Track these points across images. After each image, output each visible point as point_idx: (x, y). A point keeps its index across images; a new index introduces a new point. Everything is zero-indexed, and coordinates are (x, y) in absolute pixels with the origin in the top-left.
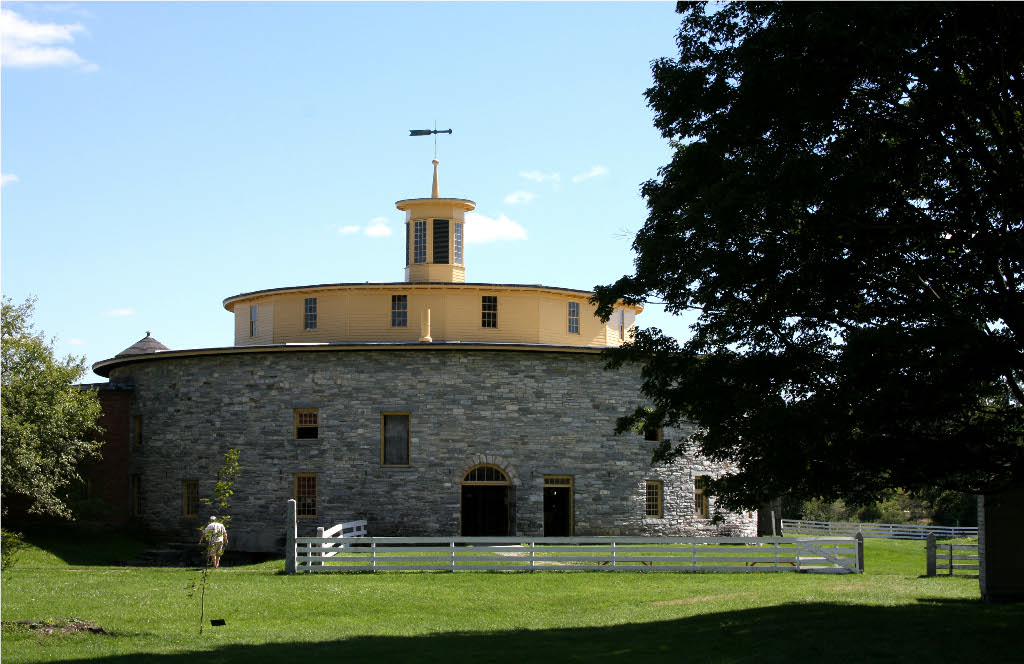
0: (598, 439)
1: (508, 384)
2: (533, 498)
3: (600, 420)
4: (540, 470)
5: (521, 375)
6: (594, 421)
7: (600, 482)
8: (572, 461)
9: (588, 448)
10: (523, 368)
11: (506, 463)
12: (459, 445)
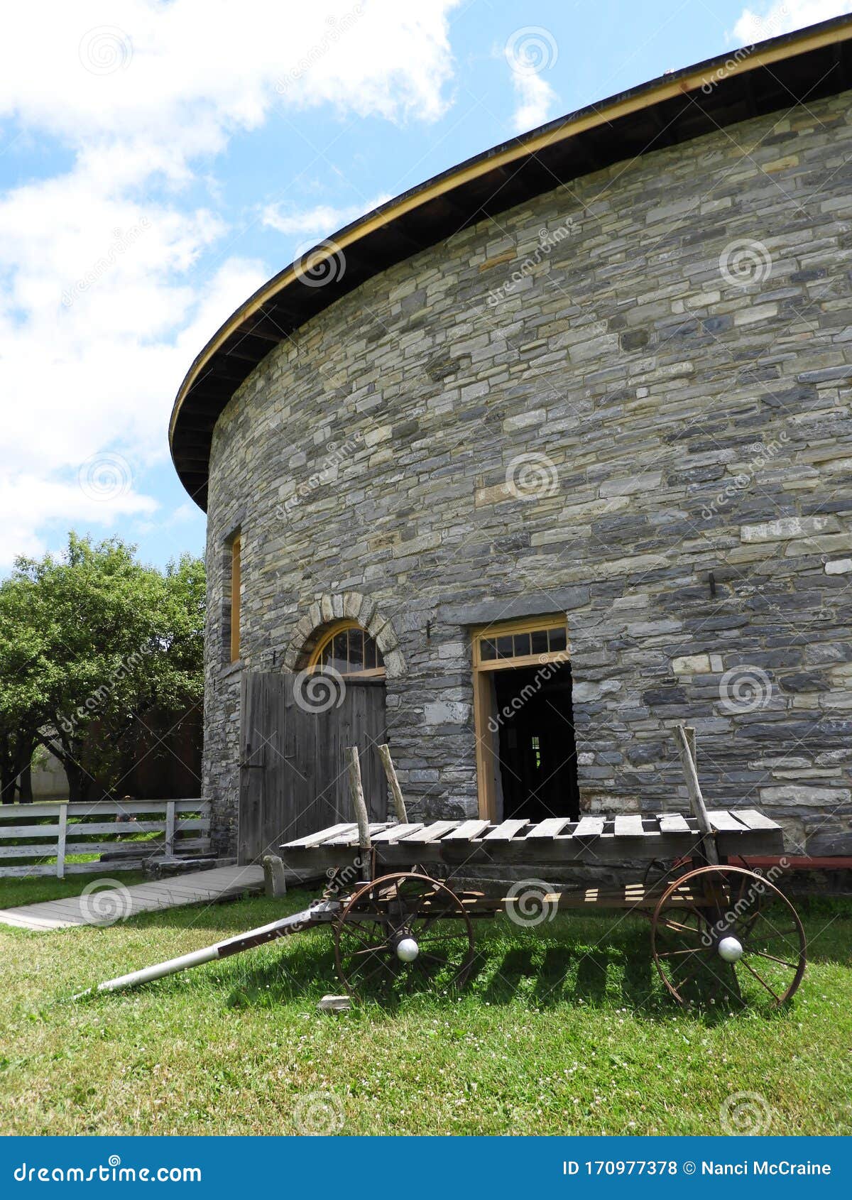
0: (646, 457)
1: (365, 371)
2: (435, 713)
3: (647, 385)
4: (448, 613)
5: (392, 334)
6: (627, 396)
7: (673, 624)
8: (554, 560)
9: (613, 501)
10: (396, 310)
11: (368, 610)
12: (287, 581)
